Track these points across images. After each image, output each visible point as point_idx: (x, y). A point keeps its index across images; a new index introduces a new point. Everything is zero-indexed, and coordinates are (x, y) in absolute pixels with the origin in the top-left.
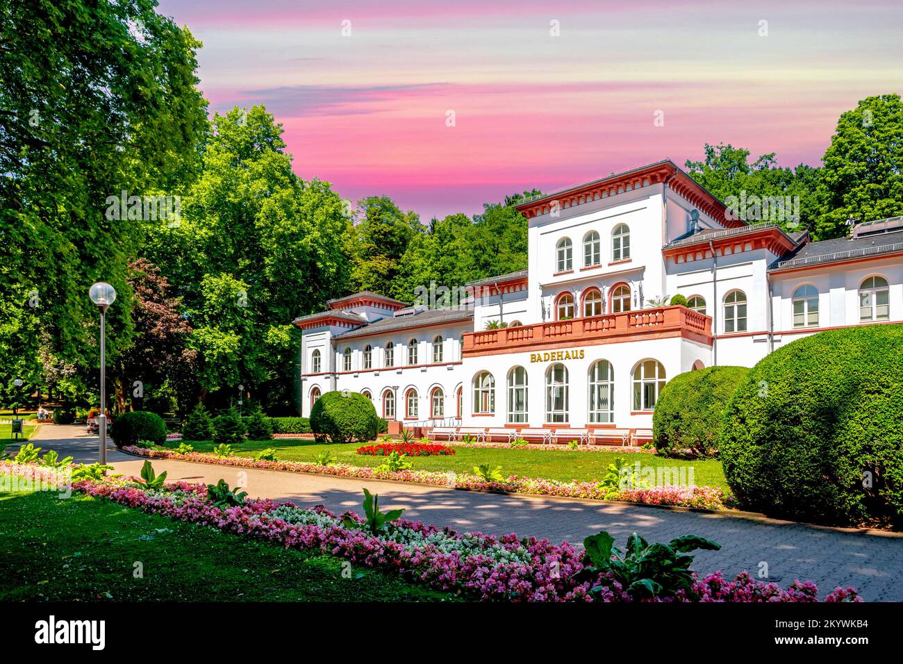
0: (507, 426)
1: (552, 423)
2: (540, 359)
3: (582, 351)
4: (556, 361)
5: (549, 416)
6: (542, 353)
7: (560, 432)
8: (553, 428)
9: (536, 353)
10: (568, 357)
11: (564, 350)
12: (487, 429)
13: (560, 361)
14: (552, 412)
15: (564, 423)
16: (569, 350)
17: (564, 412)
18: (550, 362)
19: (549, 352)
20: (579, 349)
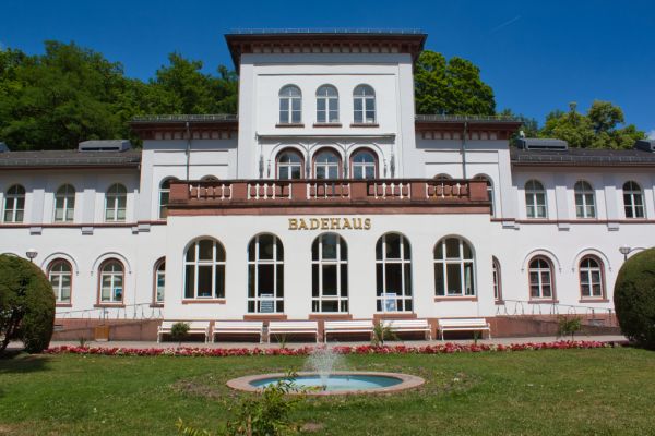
0: (247, 319)
1: (320, 313)
2: (303, 226)
3: (368, 220)
4: (330, 231)
5: (315, 304)
6: (307, 219)
7: (331, 326)
8: (321, 320)
9: (298, 217)
10: (347, 226)
11: (342, 217)
12: (212, 323)
13: (335, 231)
14: (321, 298)
15: (339, 313)
16: (349, 217)
17: (339, 298)
18: (319, 232)
19: (318, 217)
20: (363, 217)
